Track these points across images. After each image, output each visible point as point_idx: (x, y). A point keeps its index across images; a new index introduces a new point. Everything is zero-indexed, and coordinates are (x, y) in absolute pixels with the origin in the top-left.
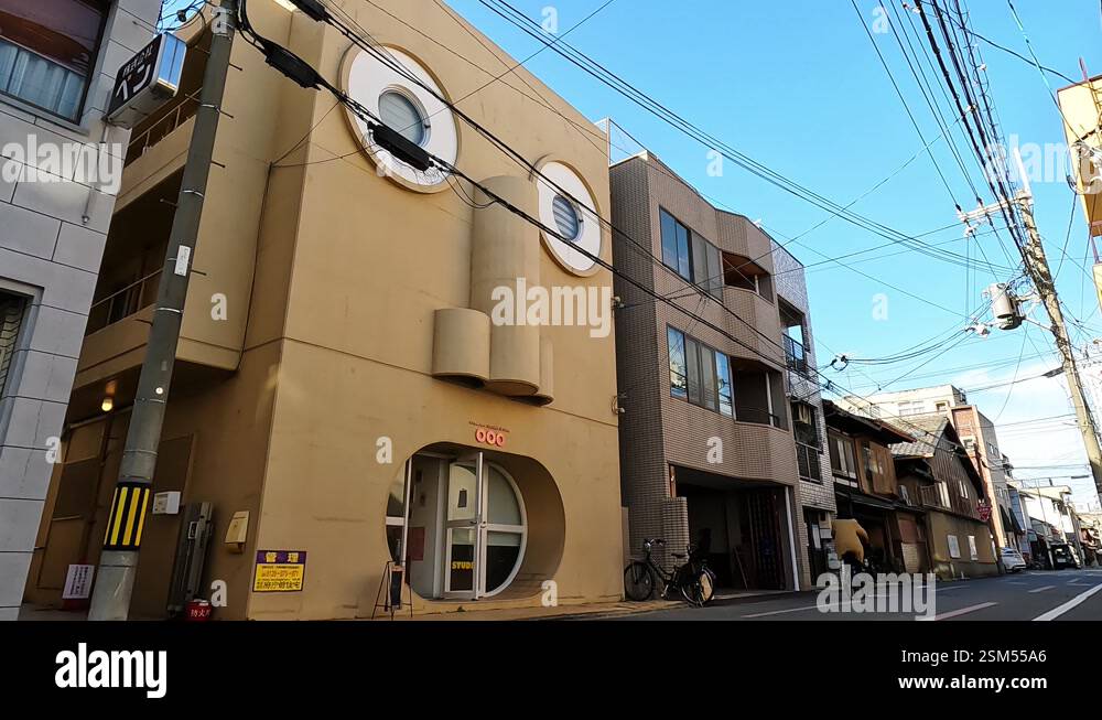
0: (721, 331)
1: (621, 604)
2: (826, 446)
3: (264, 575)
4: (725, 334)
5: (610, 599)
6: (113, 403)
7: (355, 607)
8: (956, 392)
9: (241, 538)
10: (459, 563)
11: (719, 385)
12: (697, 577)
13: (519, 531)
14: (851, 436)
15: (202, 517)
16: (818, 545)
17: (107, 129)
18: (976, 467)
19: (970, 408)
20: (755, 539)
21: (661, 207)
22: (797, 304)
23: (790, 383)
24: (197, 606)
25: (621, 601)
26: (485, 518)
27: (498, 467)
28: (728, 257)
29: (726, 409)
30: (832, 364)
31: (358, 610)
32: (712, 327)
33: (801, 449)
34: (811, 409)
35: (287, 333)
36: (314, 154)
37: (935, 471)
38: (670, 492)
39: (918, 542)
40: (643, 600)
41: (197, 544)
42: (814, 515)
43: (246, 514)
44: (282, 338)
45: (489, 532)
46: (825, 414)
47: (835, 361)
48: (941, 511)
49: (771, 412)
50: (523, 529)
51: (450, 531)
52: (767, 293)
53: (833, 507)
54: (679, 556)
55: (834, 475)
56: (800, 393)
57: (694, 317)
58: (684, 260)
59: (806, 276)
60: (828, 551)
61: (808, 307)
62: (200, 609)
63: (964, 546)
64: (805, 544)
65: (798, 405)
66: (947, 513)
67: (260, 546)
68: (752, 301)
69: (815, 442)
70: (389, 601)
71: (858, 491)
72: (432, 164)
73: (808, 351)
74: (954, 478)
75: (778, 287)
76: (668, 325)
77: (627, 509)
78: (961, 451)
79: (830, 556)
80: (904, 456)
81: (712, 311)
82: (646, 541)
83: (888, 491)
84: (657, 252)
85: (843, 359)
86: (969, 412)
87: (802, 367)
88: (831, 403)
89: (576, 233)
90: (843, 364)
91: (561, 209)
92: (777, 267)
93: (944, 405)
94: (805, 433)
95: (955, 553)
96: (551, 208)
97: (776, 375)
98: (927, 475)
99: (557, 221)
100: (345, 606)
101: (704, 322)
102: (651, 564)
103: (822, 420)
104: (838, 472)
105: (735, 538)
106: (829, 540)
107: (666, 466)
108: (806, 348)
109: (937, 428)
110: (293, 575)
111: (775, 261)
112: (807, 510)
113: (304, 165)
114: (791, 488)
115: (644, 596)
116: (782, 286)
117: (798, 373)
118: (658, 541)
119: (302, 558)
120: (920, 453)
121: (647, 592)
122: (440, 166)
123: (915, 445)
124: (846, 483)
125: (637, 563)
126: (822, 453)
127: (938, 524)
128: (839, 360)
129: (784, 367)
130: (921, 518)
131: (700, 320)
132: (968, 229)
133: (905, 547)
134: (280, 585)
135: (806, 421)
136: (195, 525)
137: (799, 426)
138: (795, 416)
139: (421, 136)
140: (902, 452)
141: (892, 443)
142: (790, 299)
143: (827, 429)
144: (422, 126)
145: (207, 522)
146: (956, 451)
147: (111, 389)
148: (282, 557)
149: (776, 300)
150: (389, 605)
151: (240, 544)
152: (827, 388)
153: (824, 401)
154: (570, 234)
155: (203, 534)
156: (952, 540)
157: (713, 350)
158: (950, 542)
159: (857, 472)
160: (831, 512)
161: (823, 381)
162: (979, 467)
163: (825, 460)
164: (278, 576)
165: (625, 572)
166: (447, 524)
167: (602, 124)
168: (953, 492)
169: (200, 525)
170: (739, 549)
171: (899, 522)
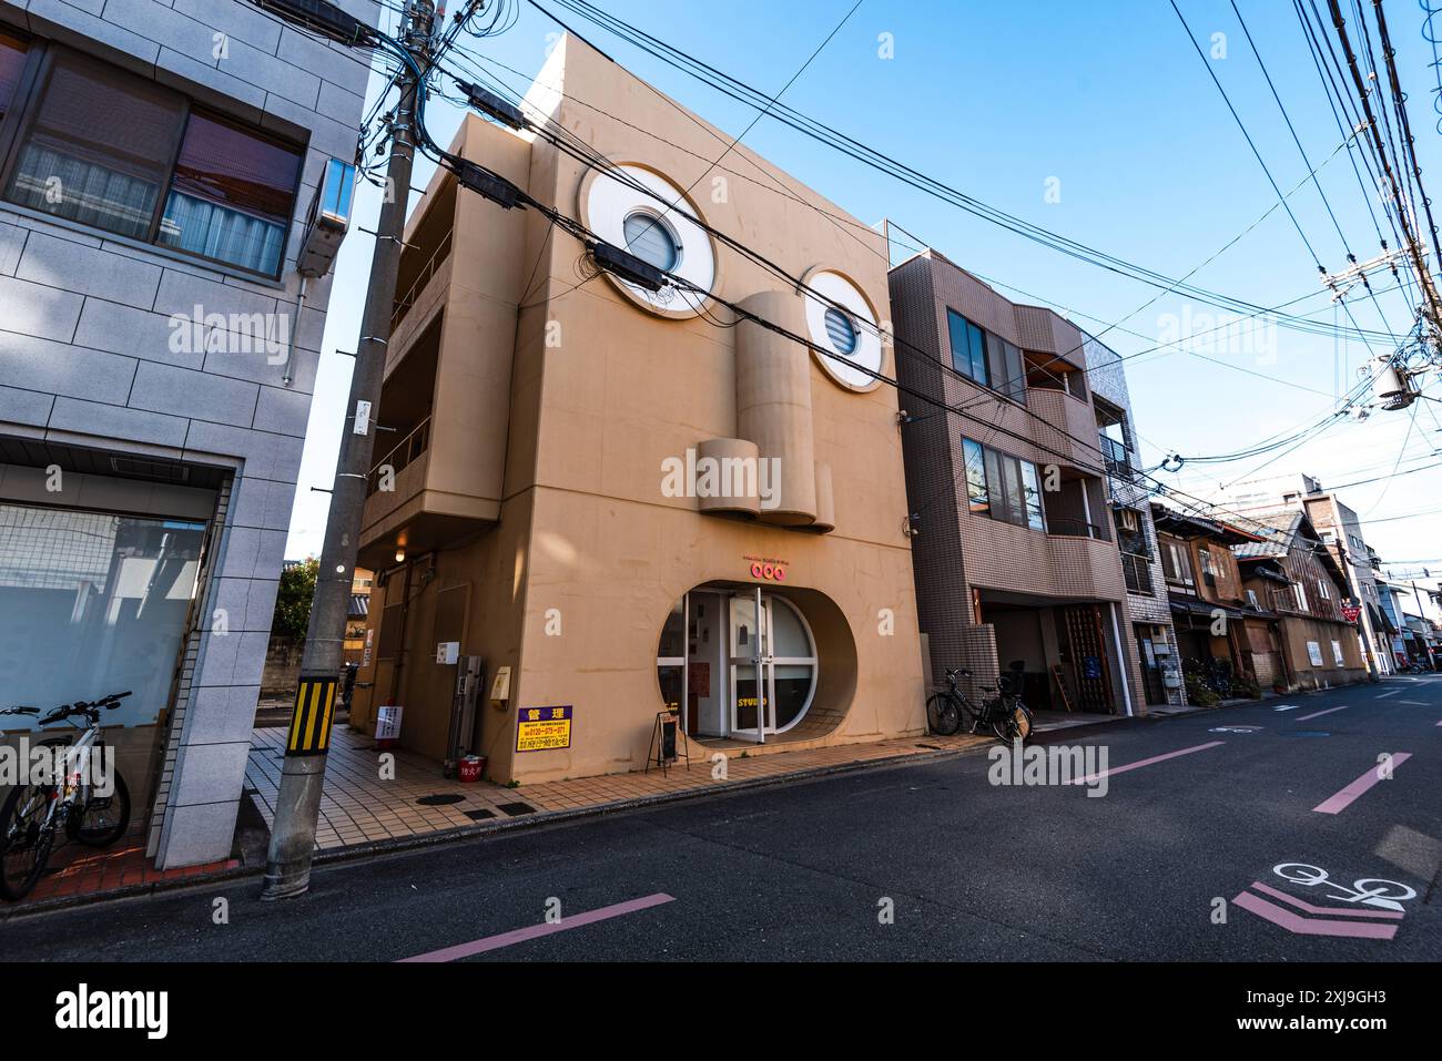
0: (1025, 440)
1: (926, 739)
2: (1157, 555)
3: (527, 734)
4: (1031, 443)
5: (913, 734)
6: (405, 555)
7: (628, 760)
8: (1308, 480)
9: (504, 694)
10: (745, 701)
11: (1026, 494)
12: (1011, 713)
13: (810, 663)
14: (1185, 540)
15: (471, 672)
16: (1151, 662)
17: (305, 280)
18: (1339, 564)
19: (1327, 498)
20: (1076, 659)
21: (949, 309)
22: (1115, 399)
23: (1111, 489)
24: (466, 764)
25: (925, 735)
26: (771, 652)
27: (781, 598)
28: (1030, 355)
29: (1036, 522)
30: (1163, 464)
31: (631, 763)
32: (1015, 436)
33: (1127, 562)
34: (1138, 514)
35: (538, 480)
36: (555, 288)
37: (1289, 571)
38: (973, 618)
39: (1271, 652)
40: (950, 734)
41: (467, 699)
42: (1144, 630)
43: (508, 669)
44: (533, 486)
45: (776, 666)
46: (1154, 518)
47: (1167, 461)
48: (1298, 616)
49: (1089, 522)
50: (814, 661)
51: (733, 668)
52: (1080, 391)
53: (1168, 619)
54: (988, 690)
55: (1168, 583)
56: (1124, 498)
57: (992, 426)
58: (978, 364)
59: (1126, 369)
60: (1164, 668)
61: (1129, 403)
62: (470, 767)
63: (1327, 653)
64: (1136, 661)
65: (1120, 512)
66: (1305, 618)
67: (522, 703)
68: (1062, 401)
69: (1143, 550)
70: (662, 755)
71: (1197, 599)
72: (666, 283)
73: (1132, 451)
74: (1311, 577)
75: (1092, 383)
76: (963, 437)
77: (926, 635)
78: (1322, 548)
79: (1167, 673)
80: (1249, 557)
81: (1014, 418)
82: (950, 673)
83: (1232, 596)
84: (946, 358)
85: (1177, 458)
86: (1327, 502)
87: (1125, 471)
88: (1162, 507)
89: (853, 347)
90: (1178, 464)
91: (834, 321)
92: (1091, 359)
93: (1293, 496)
94: (1132, 542)
95: (1317, 661)
96: (823, 322)
97: (1094, 481)
98: (1280, 577)
99: (830, 336)
100: (617, 760)
101: (1004, 431)
102: (957, 697)
103: (1151, 526)
104: (1173, 580)
105: (1053, 657)
106: (1165, 656)
107: (968, 590)
108: (1129, 447)
109: (1289, 523)
110: (559, 730)
111: (1086, 355)
112: (1136, 625)
113: (545, 303)
114: (1118, 604)
115: (950, 729)
116: (1096, 383)
117: (1121, 478)
118: (963, 672)
119: (568, 712)
120: (1270, 554)
121: (954, 725)
122: (676, 283)
123: (1264, 545)
124: (1182, 591)
125: (940, 695)
126: (1152, 562)
127: (1295, 630)
128: (1171, 460)
129: (1104, 473)
130: (1274, 625)
131: (999, 429)
132: (1335, 294)
133: (1255, 658)
134: (546, 742)
135: (1131, 528)
136: (463, 680)
137: (1123, 533)
138: (1119, 523)
139: (673, 260)
140: (1246, 553)
141: (1234, 544)
142: (1108, 396)
143: (1158, 536)
144: (674, 249)
145: (476, 676)
146: (1315, 550)
147: (402, 541)
148: (546, 714)
149: (1090, 399)
150: (662, 759)
151: (503, 702)
152: (1158, 492)
153: (1152, 505)
154: (846, 347)
155: (472, 688)
156: (1313, 647)
157: (1017, 460)
158: (1311, 650)
159: (1194, 577)
160: (1166, 626)
161: (1153, 485)
162: (1343, 564)
163: (1156, 570)
164: (543, 734)
165: (928, 704)
166: (730, 661)
167: (879, 227)
168: (1312, 592)
169: (469, 679)
170: (1058, 668)
171: (1248, 630)
